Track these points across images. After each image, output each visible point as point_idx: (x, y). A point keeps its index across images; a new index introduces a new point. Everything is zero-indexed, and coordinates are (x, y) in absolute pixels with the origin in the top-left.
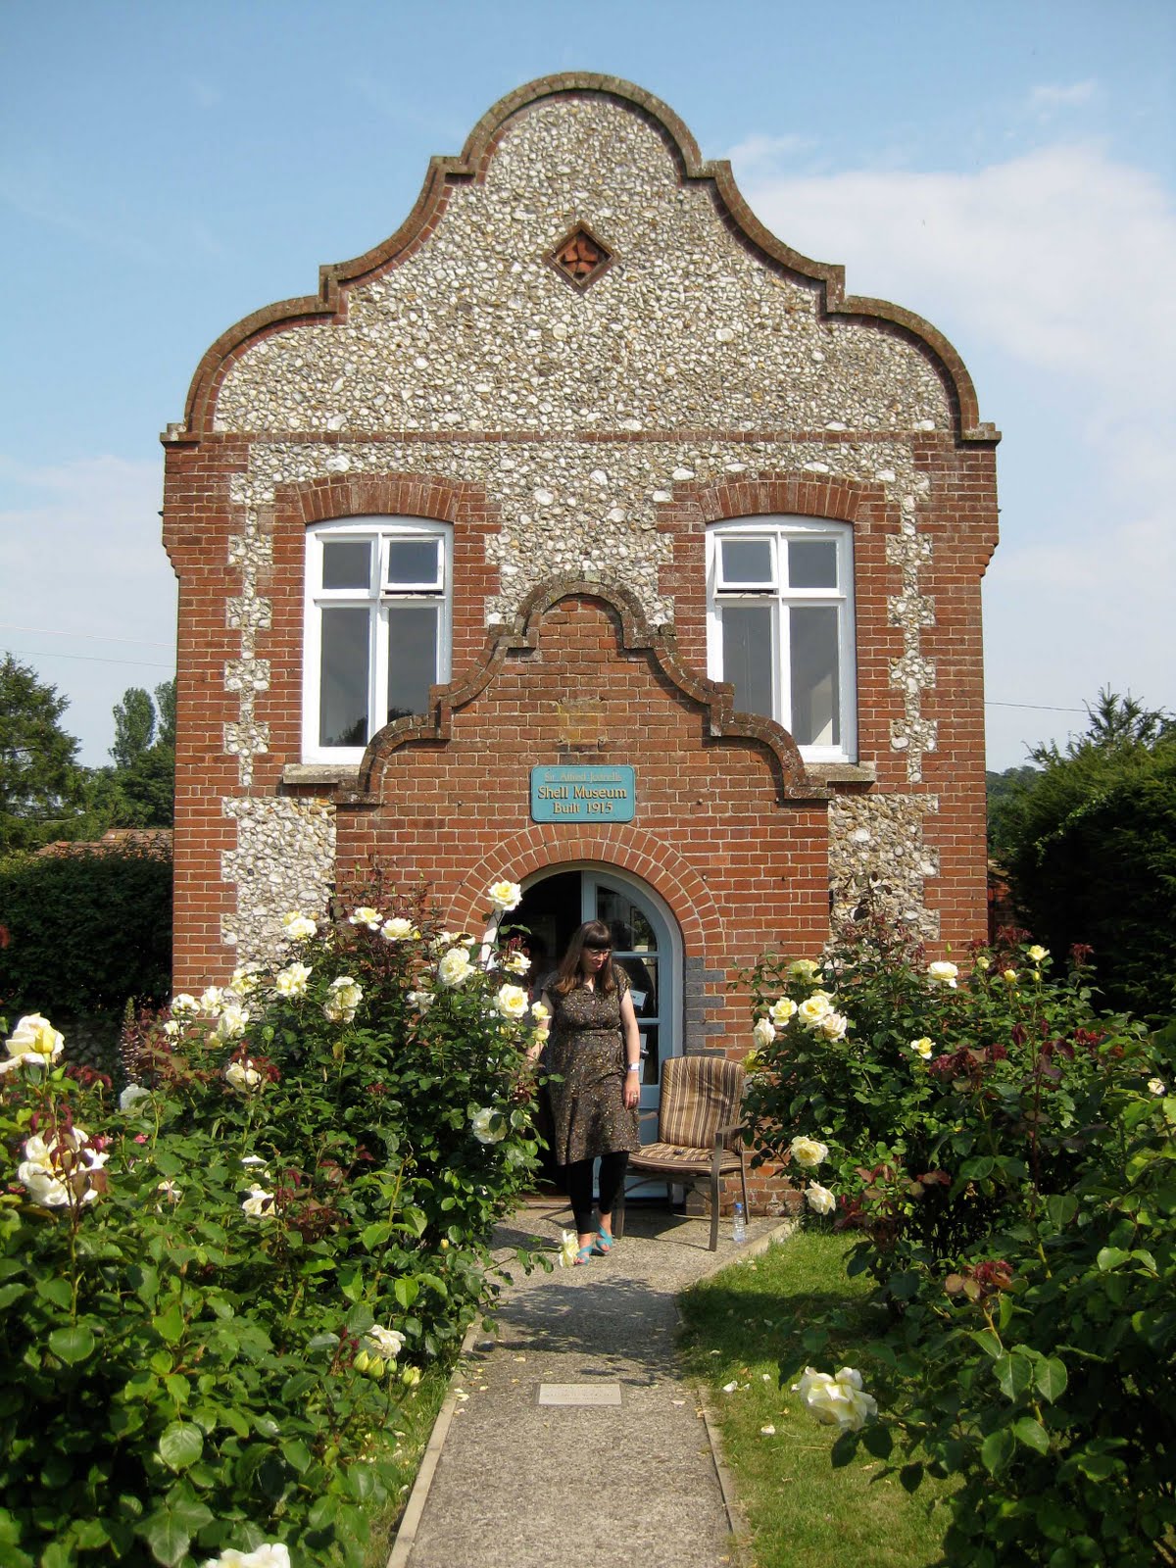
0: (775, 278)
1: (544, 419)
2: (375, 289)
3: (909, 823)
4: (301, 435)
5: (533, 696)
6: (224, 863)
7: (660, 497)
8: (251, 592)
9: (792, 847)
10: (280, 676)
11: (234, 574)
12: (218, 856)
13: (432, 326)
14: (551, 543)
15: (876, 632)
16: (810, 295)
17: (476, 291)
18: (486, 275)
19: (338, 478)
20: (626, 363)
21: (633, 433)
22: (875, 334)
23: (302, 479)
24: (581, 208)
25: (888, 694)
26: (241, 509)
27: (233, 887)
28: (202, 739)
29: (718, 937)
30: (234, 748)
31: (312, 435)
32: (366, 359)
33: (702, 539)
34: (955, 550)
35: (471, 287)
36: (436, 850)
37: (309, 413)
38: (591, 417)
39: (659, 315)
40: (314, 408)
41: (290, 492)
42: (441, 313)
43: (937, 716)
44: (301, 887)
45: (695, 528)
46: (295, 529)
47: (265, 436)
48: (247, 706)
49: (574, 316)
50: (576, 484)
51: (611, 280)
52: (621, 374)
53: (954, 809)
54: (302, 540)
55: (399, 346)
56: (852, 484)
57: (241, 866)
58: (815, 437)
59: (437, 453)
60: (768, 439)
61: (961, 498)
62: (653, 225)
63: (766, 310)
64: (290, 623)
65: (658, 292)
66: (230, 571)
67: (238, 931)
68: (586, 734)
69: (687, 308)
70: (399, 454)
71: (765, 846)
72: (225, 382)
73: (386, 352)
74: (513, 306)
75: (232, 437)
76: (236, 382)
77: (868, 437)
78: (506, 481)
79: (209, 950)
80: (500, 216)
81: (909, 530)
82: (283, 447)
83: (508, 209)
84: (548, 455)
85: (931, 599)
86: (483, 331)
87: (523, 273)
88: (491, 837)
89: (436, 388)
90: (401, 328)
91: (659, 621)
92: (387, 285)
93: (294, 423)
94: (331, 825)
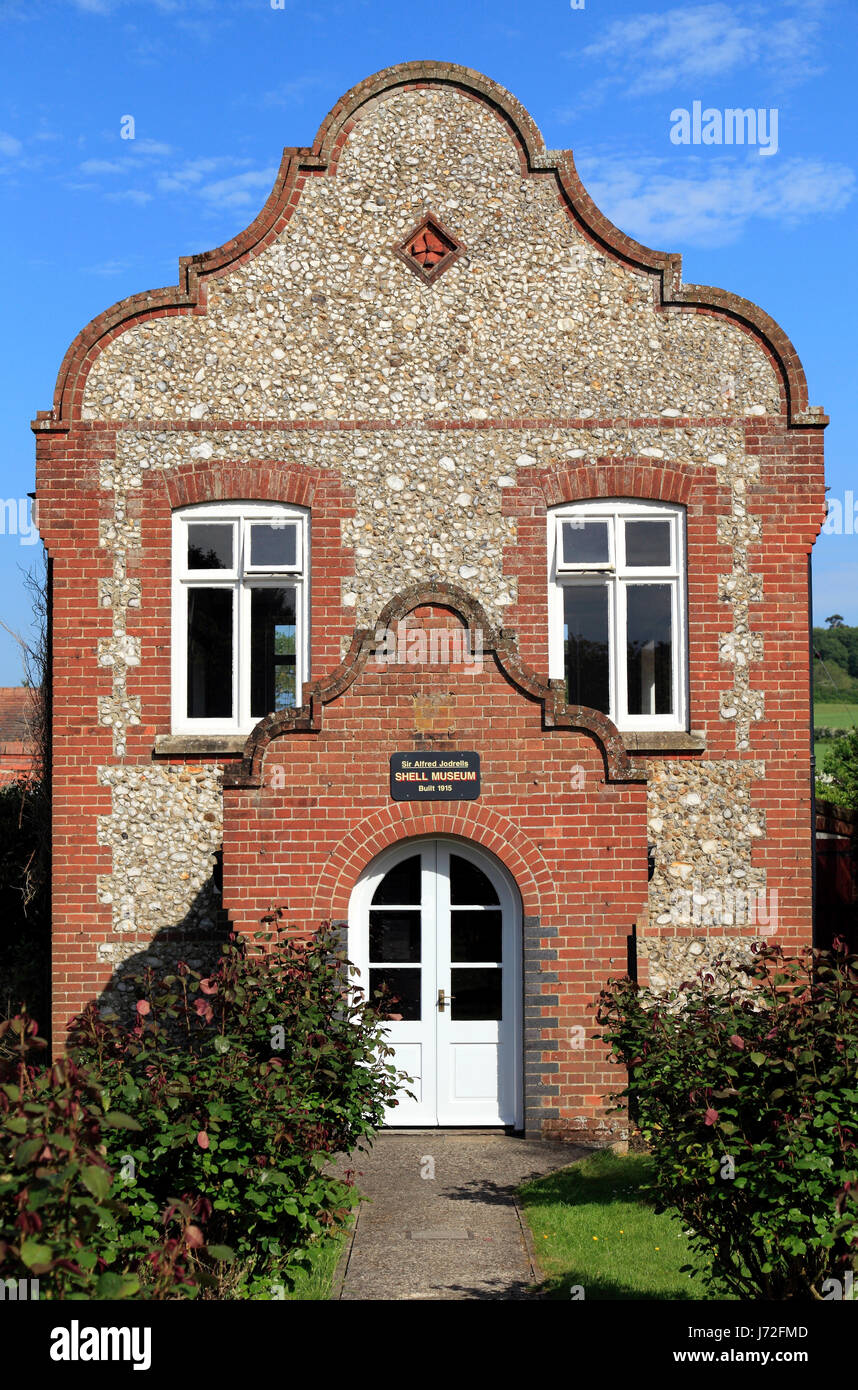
0: (614, 266)
1: (395, 408)
2: (234, 282)
3: (737, 787)
4: (165, 423)
5: (392, 692)
6: (99, 828)
7: (505, 482)
8: (121, 573)
9: (616, 821)
10: (151, 652)
11: (106, 557)
12: (94, 821)
13: (288, 317)
14: (402, 527)
15: (707, 608)
16: (648, 283)
17: (329, 282)
18: (339, 267)
19: (202, 466)
20: (472, 353)
21: (479, 421)
22: (709, 321)
23: (167, 466)
24: (429, 199)
25: (716, 667)
26: (110, 494)
27: (108, 849)
28: (77, 711)
29: (552, 899)
30: (108, 720)
31: (176, 423)
32: (226, 349)
33: (544, 522)
34: (782, 529)
35: (325, 279)
36: (310, 825)
37: (173, 402)
38: (440, 406)
39: (503, 306)
40: (178, 398)
41: (156, 478)
42: (296, 304)
43: (763, 687)
44: (172, 850)
45: (537, 511)
46: (163, 514)
47: (131, 423)
48: (119, 681)
49: (422, 307)
50: (426, 471)
51: (457, 271)
52: (467, 364)
53: (779, 774)
54: (169, 524)
55: (257, 337)
56: (685, 468)
57: (117, 831)
58: (652, 423)
59: (294, 441)
60: (607, 425)
61: (790, 480)
62: (498, 216)
63: (605, 300)
64: (159, 603)
65: (503, 283)
66: (102, 553)
67: (112, 890)
68: (438, 725)
69: (529, 298)
70: (259, 442)
71: (592, 820)
72: (91, 371)
73: (244, 343)
74: (365, 297)
75: (100, 426)
76: (102, 372)
77: (700, 423)
78: (360, 468)
79: (86, 909)
80: (351, 208)
81: (739, 511)
82: (148, 434)
83: (359, 201)
84: (399, 443)
85: (760, 577)
86: (337, 322)
87: (374, 265)
88: (356, 813)
89: (293, 379)
90: (258, 320)
91: (504, 600)
92: (244, 276)
93: (159, 411)
94: (199, 791)
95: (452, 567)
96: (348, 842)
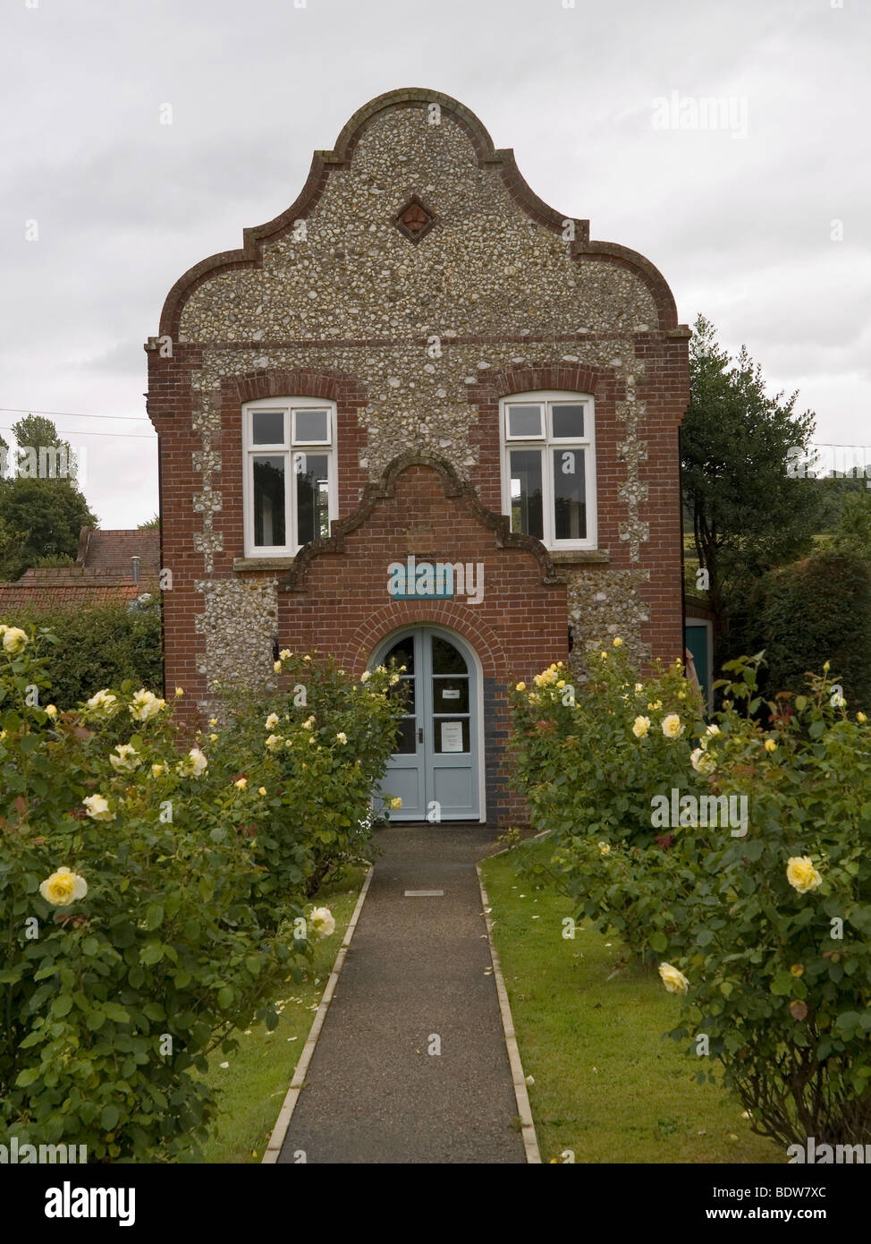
0: (544, 230)
1: (393, 331)
2: (281, 245)
3: (631, 588)
4: (236, 344)
5: (392, 526)
6: (197, 622)
7: (470, 380)
8: (208, 448)
9: (546, 611)
10: (229, 501)
11: (197, 438)
12: (193, 617)
13: (319, 269)
14: (399, 413)
15: (609, 465)
16: (566, 241)
17: (346, 244)
18: (353, 233)
19: (262, 372)
20: (446, 292)
21: (452, 339)
22: (609, 267)
23: (237, 373)
24: (414, 185)
25: (616, 506)
26: (200, 393)
28: (180, 543)
29: (503, 665)
30: (201, 549)
31: (243, 344)
32: (276, 292)
33: (497, 408)
34: (661, 410)
35: (343, 242)
36: (337, 618)
37: (241, 329)
38: (424, 329)
39: (467, 258)
40: (245, 326)
41: (231, 382)
42: (324, 260)
43: (647, 519)
44: (246, 636)
45: (492, 401)
46: (235, 406)
47: (211, 344)
48: (208, 522)
49: (411, 260)
50: (415, 374)
51: (435, 235)
52: (441, 299)
53: (660, 579)
54: (240, 413)
55: (297, 283)
56: (594, 369)
57: (209, 624)
58: (571, 338)
59: (324, 355)
60: (539, 340)
61: (665, 376)
62: (463, 196)
63: (537, 253)
64: (235, 468)
65: (466, 243)
66: (194, 434)
67: (207, 664)
68: (424, 547)
69: (485, 253)
70: (300, 355)
71: (530, 612)
72: (185, 309)
73: (289, 287)
74: (372, 254)
75: (191, 346)
76: (191, 309)
78: (370, 372)
79: (189, 677)
80: (359, 192)
81: (630, 398)
82: (224, 352)
83: (366, 187)
84: (396, 355)
85: (645, 442)
86: (352, 272)
87: (377, 232)
88: (369, 609)
89: (323, 311)
90: (298, 271)
91: (471, 462)
92: (289, 241)
93: (231, 336)
94: (264, 596)
95: (434, 440)
96: (364, 629)
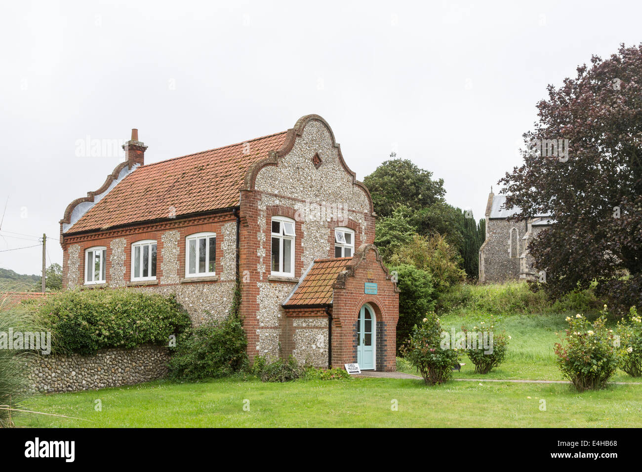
0: (346, 173)
2: (283, 160)
4: (271, 194)
6: (257, 299)
8: (262, 232)
12: (256, 297)
13: (293, 171)
14: (312, 228)
16: (351, 178)
17: (300, 165)
18: (302, 161)
19: (277, 206)
20: (323, 188)
22: (359, 189)
23: (271, 205)
24: (317, 149)
26: (260, 210)
27: (259, 304)
29: (386, 318)
30: (259, 270)
31: (273, 194)
32: (282, 177)
33: (334, 231)
35: (299, 163)
36: (352, 299)
37: (272, 188)
39: (328, 178)
41: (269, 207)
42: (294, 169)
44: (271, 305)
46: (270, 217)
47: (264, 192)
48: (261, 260)
49: (316, 175)
51: (321, 168)
54: (271, 220)
55: (287, 175)
56: (355, 222)
57: (260, 300)
59: (293, 203)
61: (371, 228)
62: (328, 156)
63: (344, 180)
64: (269, 241)
65: (328, 172)
66: (258, 226)
67: (259, 315)
68: (371, 277)
69: (333, 177)
71: (392, 300)
72: (257, 177)
73: (285, 176)
74: (306, 170)
75: (258, 192)
76: (259, 177)
77: (359, 212)
79: (254, 320)
80: (304, 147)
81: (363, 233)
82: (267, 196)
86: (301, 175)
87: (307, 162)
89: (294, 187)
90: (287, 171)
91: (328, 249)
92: (285, 159)
93: (269, 190)
94: (276, 290)
96: (358, 303)
